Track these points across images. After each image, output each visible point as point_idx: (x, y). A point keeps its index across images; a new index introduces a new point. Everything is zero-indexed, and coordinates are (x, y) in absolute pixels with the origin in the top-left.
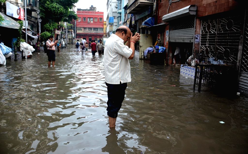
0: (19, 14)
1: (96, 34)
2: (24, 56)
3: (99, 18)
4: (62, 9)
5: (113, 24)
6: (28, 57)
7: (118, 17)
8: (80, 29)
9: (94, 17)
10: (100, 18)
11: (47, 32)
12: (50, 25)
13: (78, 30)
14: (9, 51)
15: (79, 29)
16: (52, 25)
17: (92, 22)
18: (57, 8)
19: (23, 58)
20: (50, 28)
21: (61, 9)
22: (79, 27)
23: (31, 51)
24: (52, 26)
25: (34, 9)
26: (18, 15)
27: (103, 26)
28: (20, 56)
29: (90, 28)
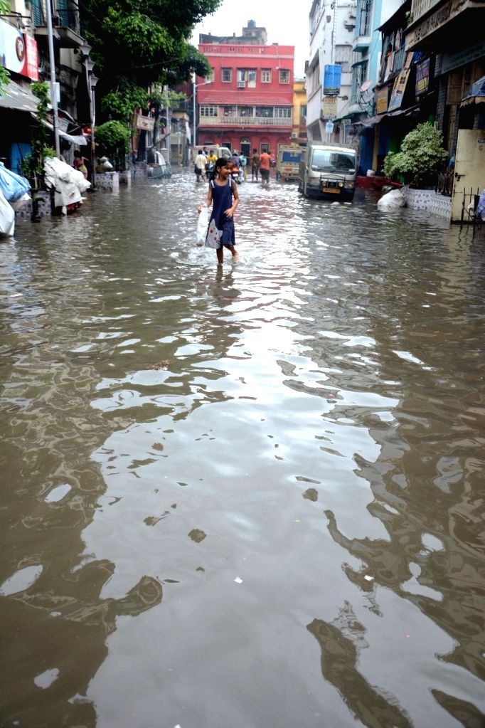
0: (22, 56)
1: (265, 131)
2: (58, 207)
3: (277, 68)
4: (162, 37)
5: (338, 92)
6: (69, 209)
7: (355, 66)
8: (211, 112)
9: (259, 67)
10: (281, 70)
11: (118, 122)
12: (122, 98)
13: (202, 115)
14: (24, 189)
15: (207, 112)
16: (128, 96)
17: (252, 85)
18: (146, 33)
19: (57, 212)
20: (124, 109)
21: (158, 39)
22: (206, 105)
23: (79, 188)
24: (130, 99)
25: (69, 38)
26: (20, 59)
27: (291, 99)
28: (46, 205)
29: (246, 109)
